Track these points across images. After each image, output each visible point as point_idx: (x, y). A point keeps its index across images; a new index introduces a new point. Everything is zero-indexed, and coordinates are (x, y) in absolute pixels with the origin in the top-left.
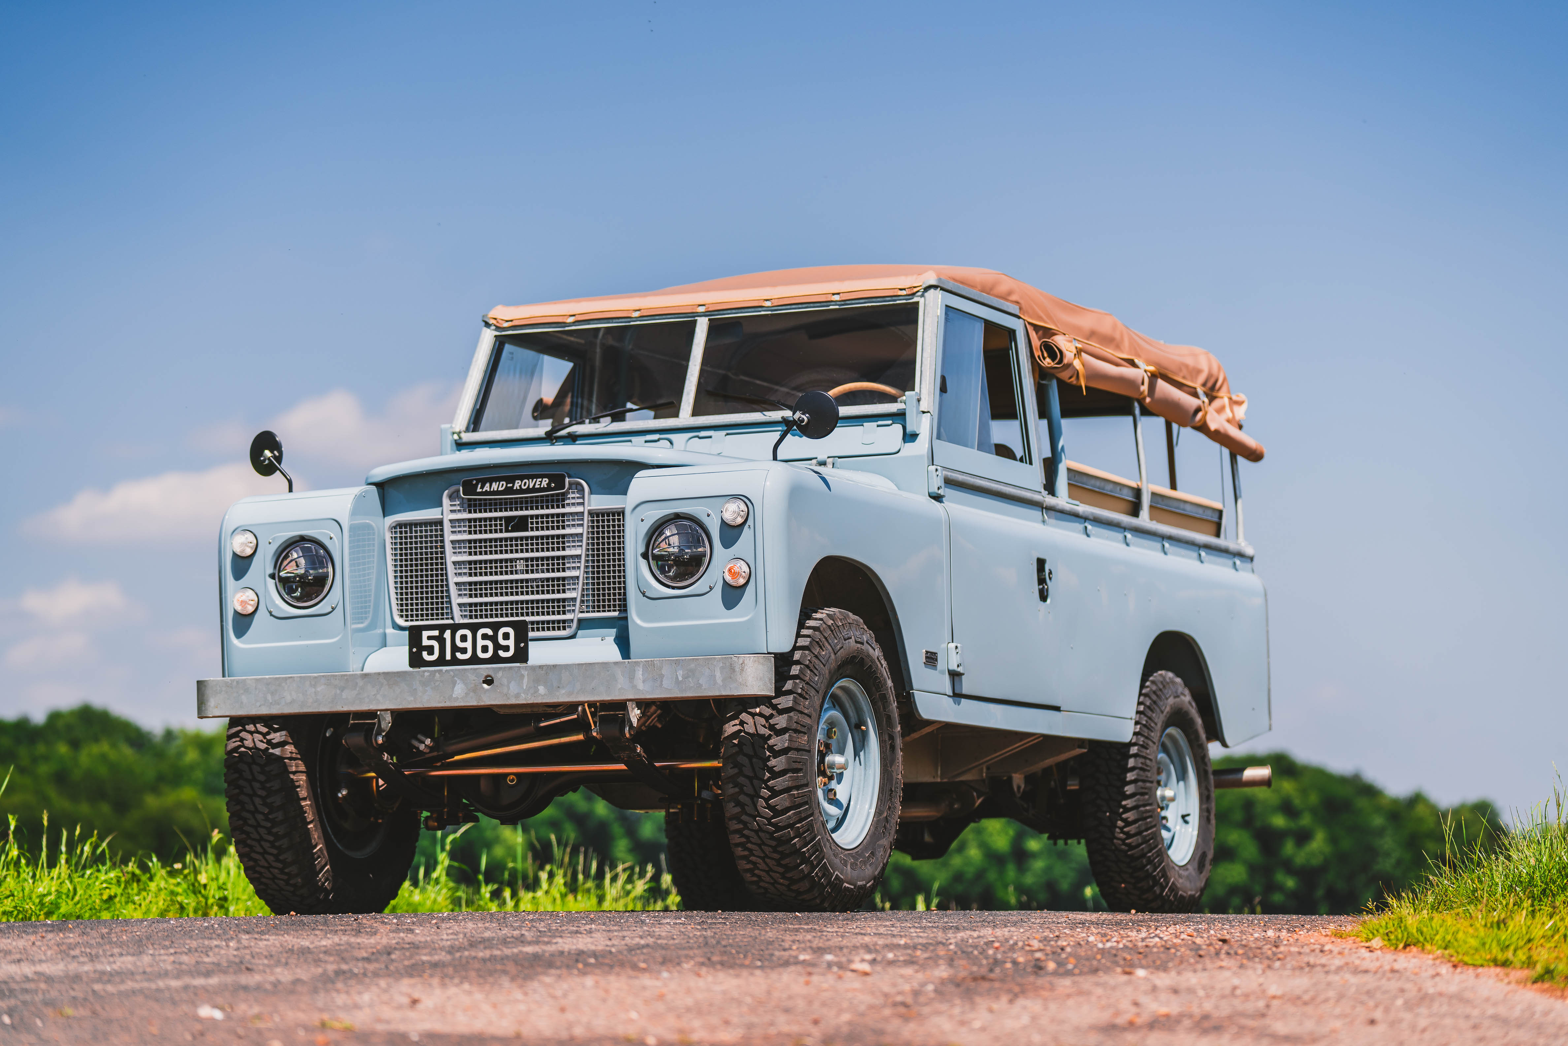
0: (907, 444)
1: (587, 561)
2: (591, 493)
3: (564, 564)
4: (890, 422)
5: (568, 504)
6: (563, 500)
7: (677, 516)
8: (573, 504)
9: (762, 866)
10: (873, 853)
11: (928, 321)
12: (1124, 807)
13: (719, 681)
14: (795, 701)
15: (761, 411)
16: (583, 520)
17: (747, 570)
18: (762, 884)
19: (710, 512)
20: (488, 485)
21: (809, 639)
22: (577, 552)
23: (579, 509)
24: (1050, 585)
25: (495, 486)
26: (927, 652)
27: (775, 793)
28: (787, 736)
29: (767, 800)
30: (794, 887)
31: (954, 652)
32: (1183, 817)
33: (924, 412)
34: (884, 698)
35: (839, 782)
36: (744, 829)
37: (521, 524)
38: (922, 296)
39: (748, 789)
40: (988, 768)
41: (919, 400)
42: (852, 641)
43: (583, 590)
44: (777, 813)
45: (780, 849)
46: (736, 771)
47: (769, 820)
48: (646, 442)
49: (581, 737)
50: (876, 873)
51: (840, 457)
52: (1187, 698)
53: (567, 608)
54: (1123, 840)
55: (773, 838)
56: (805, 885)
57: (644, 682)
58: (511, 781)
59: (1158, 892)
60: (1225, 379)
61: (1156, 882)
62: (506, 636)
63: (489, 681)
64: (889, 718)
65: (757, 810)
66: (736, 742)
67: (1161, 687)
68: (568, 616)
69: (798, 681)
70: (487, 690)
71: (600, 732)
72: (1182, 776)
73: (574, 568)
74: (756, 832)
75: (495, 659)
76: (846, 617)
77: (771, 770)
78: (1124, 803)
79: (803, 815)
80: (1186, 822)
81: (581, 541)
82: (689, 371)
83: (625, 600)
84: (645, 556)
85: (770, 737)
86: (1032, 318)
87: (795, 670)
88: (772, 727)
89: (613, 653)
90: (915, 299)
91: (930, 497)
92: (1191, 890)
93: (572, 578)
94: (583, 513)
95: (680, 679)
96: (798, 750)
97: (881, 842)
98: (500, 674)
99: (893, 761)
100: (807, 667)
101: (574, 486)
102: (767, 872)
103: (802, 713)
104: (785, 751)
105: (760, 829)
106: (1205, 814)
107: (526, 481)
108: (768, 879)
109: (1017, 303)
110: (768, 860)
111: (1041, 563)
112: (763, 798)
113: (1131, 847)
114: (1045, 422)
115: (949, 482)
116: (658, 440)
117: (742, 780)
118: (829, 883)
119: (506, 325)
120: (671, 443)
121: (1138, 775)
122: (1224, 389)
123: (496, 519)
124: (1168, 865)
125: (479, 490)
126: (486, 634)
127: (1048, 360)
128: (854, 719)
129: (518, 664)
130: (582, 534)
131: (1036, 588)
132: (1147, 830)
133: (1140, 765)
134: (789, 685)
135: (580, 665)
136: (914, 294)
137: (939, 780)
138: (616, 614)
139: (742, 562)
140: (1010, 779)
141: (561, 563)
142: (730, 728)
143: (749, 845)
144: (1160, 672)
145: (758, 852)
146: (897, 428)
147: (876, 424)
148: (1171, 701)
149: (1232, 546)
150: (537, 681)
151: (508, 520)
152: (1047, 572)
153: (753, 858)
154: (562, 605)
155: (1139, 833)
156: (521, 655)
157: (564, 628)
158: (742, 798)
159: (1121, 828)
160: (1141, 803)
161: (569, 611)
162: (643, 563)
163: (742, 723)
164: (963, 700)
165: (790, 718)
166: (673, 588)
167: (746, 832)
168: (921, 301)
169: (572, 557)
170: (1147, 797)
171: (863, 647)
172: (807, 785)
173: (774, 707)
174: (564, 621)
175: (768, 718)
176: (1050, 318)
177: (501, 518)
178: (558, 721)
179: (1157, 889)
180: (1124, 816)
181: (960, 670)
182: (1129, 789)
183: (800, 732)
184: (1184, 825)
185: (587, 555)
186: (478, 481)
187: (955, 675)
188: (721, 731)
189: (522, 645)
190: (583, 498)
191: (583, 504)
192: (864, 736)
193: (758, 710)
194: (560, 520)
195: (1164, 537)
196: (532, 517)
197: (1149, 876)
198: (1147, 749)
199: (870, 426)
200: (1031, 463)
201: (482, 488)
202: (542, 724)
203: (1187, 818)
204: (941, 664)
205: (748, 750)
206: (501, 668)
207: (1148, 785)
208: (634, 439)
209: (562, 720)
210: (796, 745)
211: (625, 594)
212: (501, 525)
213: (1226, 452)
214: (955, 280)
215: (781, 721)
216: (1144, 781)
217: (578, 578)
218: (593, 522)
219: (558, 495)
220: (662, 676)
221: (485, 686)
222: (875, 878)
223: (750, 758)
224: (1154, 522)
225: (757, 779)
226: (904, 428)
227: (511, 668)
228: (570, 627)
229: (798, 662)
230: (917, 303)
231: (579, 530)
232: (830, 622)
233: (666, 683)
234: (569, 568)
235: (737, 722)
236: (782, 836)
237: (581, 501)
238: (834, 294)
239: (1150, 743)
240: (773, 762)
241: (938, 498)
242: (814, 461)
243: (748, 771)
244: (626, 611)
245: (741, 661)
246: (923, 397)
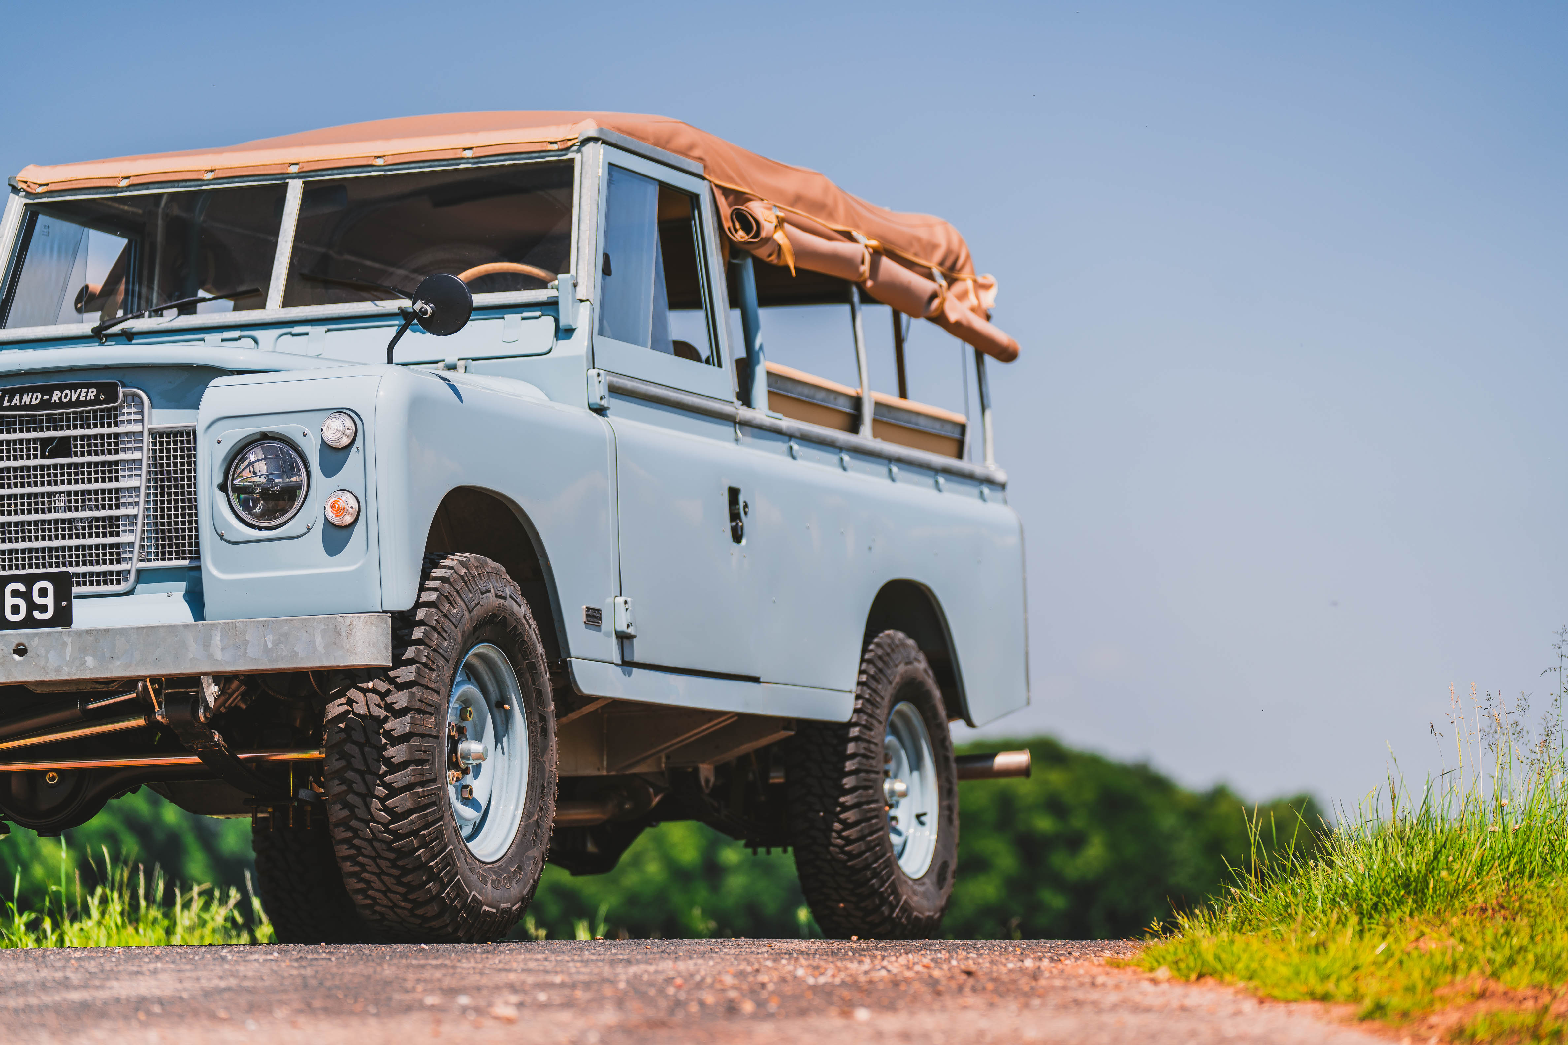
0: (560, 342)
1: (148, 495)
2: (153, 406)
3: (117, 499)
4: (538, 314)
5: (123, 422)
6: (116, 416)
7: (265, 437)
8: (129, 421)
9: (378, 885)
10: (520, 867)
11: (586, 183)
12: (842, 805)
13: (320, 648)
14: (418, 672)
15: (372, 300)
16: (142, 441)
17: (356, 505)
18: (377, 908)
19: (307, 430)
20: (17, 397)
21: (436, 593)
22: (135, 483)
23: (137, 428)
24: (746, 522)
25: (26, 399)
26: (588, 609)
27: (393, 791)
28: (408, 718)
29: (383, 800)
30: (420, 912)
31: (623, 608)
32: (918, 817)
33: (582, 301)
34: (533, 668)
35: (476, 777)
36: (353, 838)
37: (62, 447)
38: (579, 151)
39: (359, 787)
40: (668, 757)
41: (575, 286)
42: (491, 595)
43: (143, 532)
44: (396, 817)
45: (400, 863)
46: (343, 763)
47: (385, 826)
48: (223, 340)
49: (141, 722)
50: (525, 892)
51: (474, 359)
52: (922, 665)
53: (123, 556)
54: (841, 848)
55: (391, 849)
56: (433, 909)
57: (223, 649)
58: (51, 779)
59: (886, 913)
60: (968, 257)
61: (884, 900)
62: (43, 593)
63: (21, 651)
64: (540, 693)
65: (370, 813)
66: (342, 726)
67: (889, 650)
68: (124, 566)
69: (421, 647)
70: (19, 663)
71: (166, 715)
72: (916, 764)
73: (130, 504)
74: (370, 841)
75: (30, 622)
76: (483, 565)
77: (388, 761)
78: (842, 799)
79: (430, 819)
80: (922, 823)
81: (140, 469)
82: (278, 248)
83: (197, 544)
84: (223, 487)
85: (386, 719)
86: (718, 178)
87: (418, 633)
88: (389, 707)
89: (182, 613)
90: (570, 156)
91: (591, 409)
92: (929, 911)
93: (128, 516)
94: (142, 433)
95: (270, 645)
96: (422, 736)
97: (530, 853)
98: (35, 642)
99: (545, 749)
100: (434, 628)
101: (130, 399)
102: (384, 893)
103: (427, 688)
104: (405, 738)
105: (375, 838)
106: (946, 813)
107: (67, 391)
108: (385, 902)
109: (700, 159)
110: (385, 878)
111: (734, 494)
112: (377, 797)
113: (851, 856)
114: (737, 314)
115: (615, 390)
116: (239, 338)
117: (350, 775)
118: (464, 905)
119: (40, 190)
120: (256, 341)
121: (860, 763)
122: (967, 269)
123: (28, 441)
124: (899, 878)
125: (6, 404)
126: (18, 590)
127: (741, 233)
128: (494, 695)
129: (59, 629)
130: (141, 460)
131: (727, 525)
132: (871, 834)
133: (862, 751)
134: (410, 652)
135: (139, 629)
136: (567, 149)
137: (605, 773)
138: (186, 563)
139: (349, 495)
140: (696, 770)
141: (113, 498)
142: (335, 709)
143: (360, 859)
144: (887, 632)
145: (373, 868)
146: (548, 322)
147: (519, 316)
148: (902, 668)
149: (978, 470)
150: (84, 650)
151: (45, 442)
152: (742, 504)
153: (365, 875)
154: (115, 553)
155: (861, 838)
156: (63, 617)
157: (119, 582)
158: (351, 798)
159: (839, 832)
160: (863, 799)
161: (125, 559)
162: (220, 497)
163: (350, 702)
164: (635, 671)
165: (412, 696)
166: (260, 528)
167: (356, 842)
168: (578, 157)
169: (128, 489)
170: (871, 791)
171: (506, 603)
172: (434, 781)
173: (392, 681)
174: (118, 573)
175: (383, 695)
176: (743, 177)
177: (35, 441)
178: (112, 701)
179: (885, 910)
180: (842, 816)
181: (631, 631)
182: (848, 782)
183: (425, 713)
184: (920, 827)
185: (148, 487)
186: (5, 392)
187: (624, 638)
188: (323, 713)
189: (64, 604)
190: (142, 413)
191: (141, 421)
192: (508, 716)
193: (370, 685)
194: (112, 442)
195: (891, 459)
196: (75, 438)
197: (874, 892)
198: (870, 729)
199: (513, 318)
200: (720, 366)
201: (10, 401)
202: (91, 706)
203: (923, 819)
204: (606, 624)
205: (358, 736)
206: (36, 634)
207: (873, 776)
208: (208, 337)
209: (118, 699)
210: (419, 730)
211: (197, 537)
212: (35, 449)
213: (970, 350)
214: (620, 130)
215: (401, 699)
216: (868, 772)
217: (136, 516)
218: (155, 444)
219: (109, 410)
220: (246, 643)
221: (16, 657)
222: (523, 899)
223: (361, 746)
224: (879, 440)
225: (370, 774)
226: (557, 321)
227: (49, 634)
228: (126, 580)
229: (421, 623)
230: (573, 160)
231: (137, 455)
232: (463, 571)
233: (252, 651)
234: (124, 504)
235: (343, 700)
236: (403, 846)
237: (139, 417)
238: (465, 149)
239: (875, 723)
240: (390, 752)
241: (600, 411)
242: (441, 365)
243: (358, 763)
244: (198, 558)
245: (348, 622)
246: (580, 282)
